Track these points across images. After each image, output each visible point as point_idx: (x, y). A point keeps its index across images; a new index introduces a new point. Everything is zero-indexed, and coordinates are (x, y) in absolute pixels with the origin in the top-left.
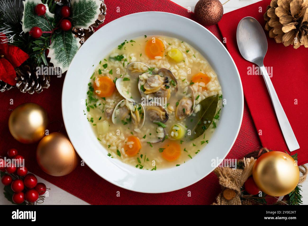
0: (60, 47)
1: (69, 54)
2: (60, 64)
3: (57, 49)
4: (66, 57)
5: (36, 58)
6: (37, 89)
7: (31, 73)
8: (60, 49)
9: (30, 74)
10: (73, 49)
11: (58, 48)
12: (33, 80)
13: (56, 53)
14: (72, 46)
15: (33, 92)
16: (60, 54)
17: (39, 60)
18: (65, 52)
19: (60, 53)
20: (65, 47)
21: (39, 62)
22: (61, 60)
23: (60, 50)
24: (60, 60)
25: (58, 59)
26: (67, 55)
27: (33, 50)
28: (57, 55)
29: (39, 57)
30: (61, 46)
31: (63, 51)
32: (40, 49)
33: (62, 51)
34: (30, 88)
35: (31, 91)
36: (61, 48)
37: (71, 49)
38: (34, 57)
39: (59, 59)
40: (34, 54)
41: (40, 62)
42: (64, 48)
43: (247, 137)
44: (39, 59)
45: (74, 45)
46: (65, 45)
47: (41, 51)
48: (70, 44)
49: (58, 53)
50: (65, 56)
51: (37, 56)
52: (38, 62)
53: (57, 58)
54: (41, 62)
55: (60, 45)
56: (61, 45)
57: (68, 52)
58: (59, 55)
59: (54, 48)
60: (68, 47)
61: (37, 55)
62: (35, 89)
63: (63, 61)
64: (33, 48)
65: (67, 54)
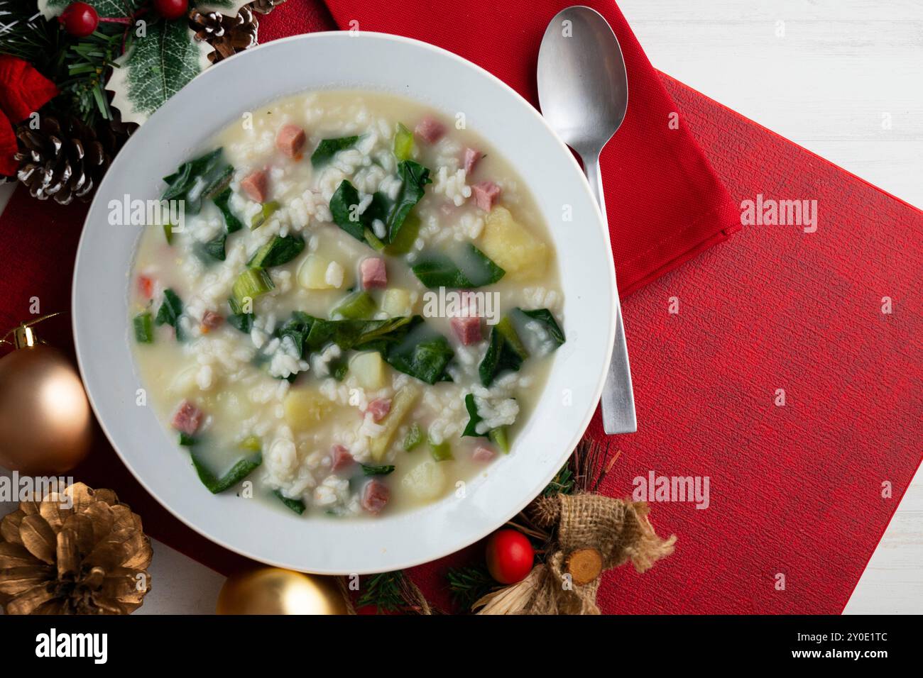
0: (147, 63)
1: (171, 87)
2: (140, 114)
3: (136, 68)
4: (162, 96)
5: (77, 96)
6: (81, 190)
7: (61, 140)
8: (147, 70)
9: (58, 146)
10: (186, 74)
11: (140, 66)
12: (67, 162)
13: (132, 79)
14: (185, 64)
15: (68, 197)
16: (144, 86)
17: (85, 102)
18: (161, 79)
19: (145, 82)
20: (163, 65)
21: (85, 107)
22: (144, 102)
23: (146, 72)
24: (142, 104)
25: (137, 100)
26: (164, 90)
27: (69, 70)
28: (137, 85)
29: (87, 93)
30: (151, 61)
31: (155, 77)
32: (91, 69)
33: (150, 76)
34: (58, 187)
35: (63, 193)
36: (150, 68)
37: (179, 73)
38: (72, 91)
39: (140, 98)
40: (73, 84)
41: (88, 110)
42: (159, 67)
43: (760, 411)
44: (87, 99)
45: (188, 64)
46: (163, 61)
47: (92, 75)
48: (179, 58)
49: (138, 81)
50: (159, 90)
51: (80, 91)
52: (82, 109)
53: (134, 95)
54: (91, 109)
55: (147, 59)
56: (151, 59)
57: (170, 81)
58: (142, 85)
59: (128, 65)
60: (172, 66)
61: (79, 85)
62: (72, 189)
63: (150, 106)
64: (70, 66)
65: (167, 86)
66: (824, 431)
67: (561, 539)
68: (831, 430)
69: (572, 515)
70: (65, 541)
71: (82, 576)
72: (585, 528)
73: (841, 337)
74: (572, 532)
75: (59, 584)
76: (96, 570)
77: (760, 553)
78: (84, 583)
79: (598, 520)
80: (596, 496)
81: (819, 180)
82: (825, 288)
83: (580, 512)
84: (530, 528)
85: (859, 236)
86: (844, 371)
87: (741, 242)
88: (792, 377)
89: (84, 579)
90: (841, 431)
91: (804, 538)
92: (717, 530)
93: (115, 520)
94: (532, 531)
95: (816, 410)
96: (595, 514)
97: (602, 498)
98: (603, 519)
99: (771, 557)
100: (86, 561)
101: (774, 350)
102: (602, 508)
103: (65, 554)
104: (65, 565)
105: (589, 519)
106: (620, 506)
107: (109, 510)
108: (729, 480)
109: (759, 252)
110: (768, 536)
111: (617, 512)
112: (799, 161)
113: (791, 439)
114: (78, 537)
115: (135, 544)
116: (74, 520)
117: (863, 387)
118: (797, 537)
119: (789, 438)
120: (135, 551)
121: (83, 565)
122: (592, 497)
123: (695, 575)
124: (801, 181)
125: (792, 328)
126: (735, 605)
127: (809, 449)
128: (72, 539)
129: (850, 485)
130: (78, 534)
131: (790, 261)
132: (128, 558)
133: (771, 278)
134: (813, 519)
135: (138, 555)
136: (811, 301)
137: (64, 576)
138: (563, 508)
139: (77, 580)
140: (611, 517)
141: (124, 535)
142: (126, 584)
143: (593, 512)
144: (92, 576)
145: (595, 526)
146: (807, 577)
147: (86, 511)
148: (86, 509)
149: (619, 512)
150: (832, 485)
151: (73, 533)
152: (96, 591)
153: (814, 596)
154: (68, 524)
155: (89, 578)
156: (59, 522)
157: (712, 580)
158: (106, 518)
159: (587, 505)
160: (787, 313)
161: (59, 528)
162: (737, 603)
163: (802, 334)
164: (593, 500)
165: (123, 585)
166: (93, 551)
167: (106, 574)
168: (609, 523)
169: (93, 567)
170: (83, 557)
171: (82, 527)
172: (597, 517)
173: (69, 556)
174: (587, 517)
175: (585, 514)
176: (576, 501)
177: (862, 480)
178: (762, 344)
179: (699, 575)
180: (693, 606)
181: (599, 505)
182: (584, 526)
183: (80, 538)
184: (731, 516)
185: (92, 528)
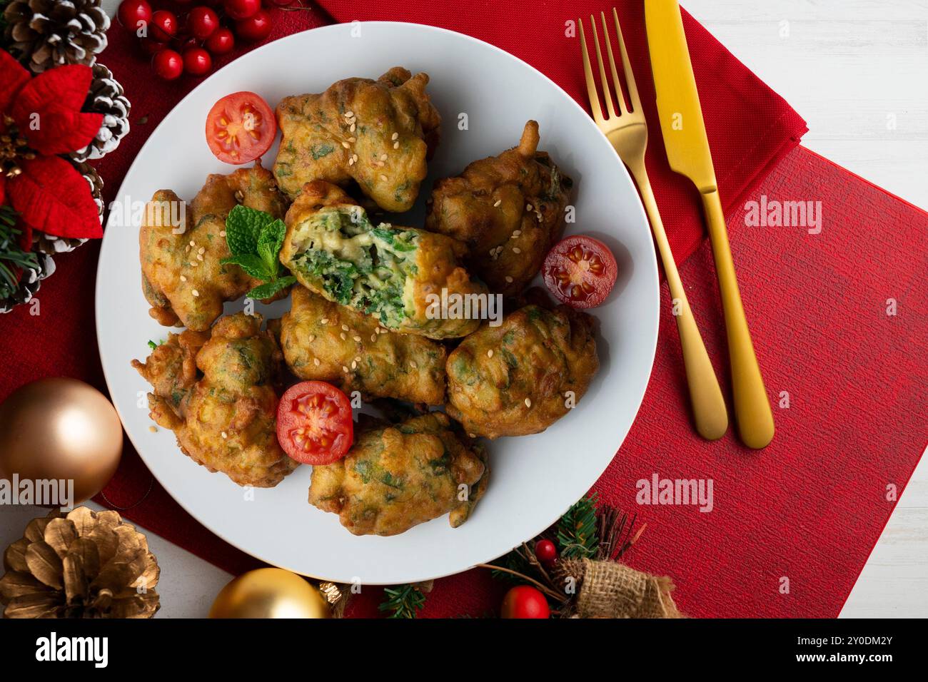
66: (824, 428)
67: (579, 603)
68: (831, 427)
69: (595, 581)
70: (71, 566)
71: (91, 599)
72: (606, 595)
73: (840, 334)
74: (592, 597)
75: (69, 608)
76: (103, 592)
77: (761, 549)
78: (93, 606)
79: (619, 589)
80: (620, 566)
81: (818, 178)
82: (825, 286)
83: (603, 578)
84: (549, 588)
85: (859, 234)
86: (844, 368)
87: (741, 240)
88: (792, 374)
89: (93, 602)
90: (841, 427)
91: (805, 534)
92: (718, 526)
93: (120, 541)
94: (551, 591)
95: (816, 408)
96: (617, 583)
97: (626, 568)
98: (625, 589)
99: (771, 553)
100: (93, 584)
101: (774, 347)
102: (625, 578)
103: (72, 578)
104: (73, 589)
105: (611, 587)
106: (643, 579)
107: (113, 531)
108: (730, 477)
109: (759, 250)
110: (768, 532)
111: (639, 583)
112: (799, 159)
113: (792, 436)
114: (84, 561)
115: (141, 563)
116: (79, 544)
117: (862, 383)
118: (798, 533)
119: (789, 435)
120: (142, 571)
121: (91, 589)
122: (616, 566)
123: (696, 571)
124: (801, 179)
125: (792, 326)
126: (736, 601)
127: (809, 445)
128: (78, 563)
129: (849, 481)
130: (84, 557)
131: (790, 258)
132: (135, 578)
133: (772, 276)
134: (813, 515)
135: (145, 573)
136: (811, 298)
137: (73, 600)
138: (587, 572)
139: (85, 603)
140: (632, 588)
141: (130, 555)
142: (135, 604)
143: (615, 581)
144: (100, 599)
145: (616, 595)
146: (809, 573)
147: (90, 535)
148: (90, 532)
149: (641, 585)
150: (831, 481)
151: (78, 557)
152: (104, 613)
153: (815, 592)
154: (74, 549)
155: (97, 601)
156: (64, 547)
157: (713, 576)
158: (111, 540)
159: (611, 573)
160: (787, 310)
161: (64, 552)
162: (737, 598)
163: (802, 332)
164: (618, 569)
165: (131, 605)
166: (100, 574)
167: (114, 595)
168: (629, 594)
169: (101, 589)
170: (90, 580)
171: (87, 550)
172: (619, 586)
173: (77, 580)
174: (609, 584)
175: (608, 581)
176: (600, 568)
177: (861, 476)
178: (763, 341)
179: (700, 571)
180: (695, 602)
181: (622, 575)
182: (605, 593)
183: (86, 562)
184: (733, 512)
185: (96, 550)
